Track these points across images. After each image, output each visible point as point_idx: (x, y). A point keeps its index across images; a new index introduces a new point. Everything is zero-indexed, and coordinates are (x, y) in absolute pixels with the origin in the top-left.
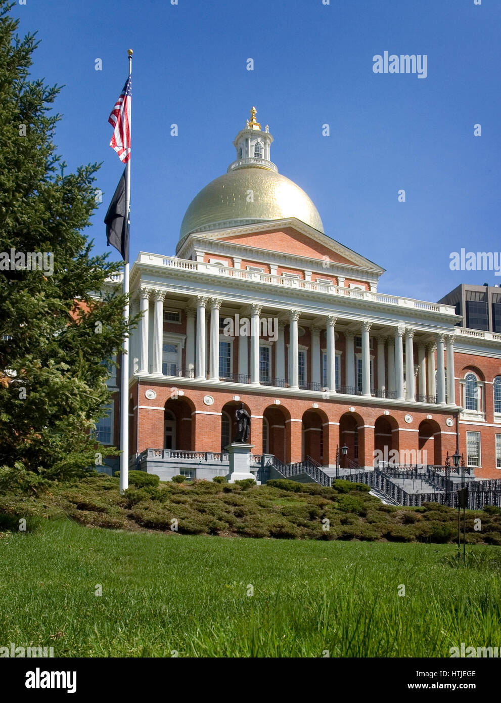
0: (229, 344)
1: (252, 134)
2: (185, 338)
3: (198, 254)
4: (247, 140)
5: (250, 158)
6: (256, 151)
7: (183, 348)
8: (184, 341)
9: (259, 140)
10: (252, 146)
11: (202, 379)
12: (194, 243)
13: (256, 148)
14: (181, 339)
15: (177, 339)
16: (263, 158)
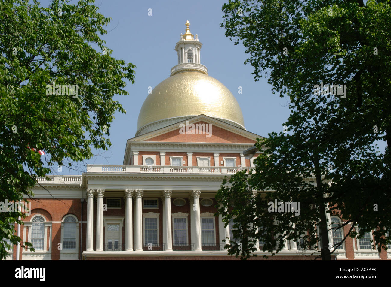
0: (156, 219)
1: (185, 43)
2: (123, 219)
3: (134, 153)
4: (182, 49)
5: (184, 64)
6: (188, 56)
7: (123, 226)
8: (123, 221)
9: (190, 48)
10: (185, 53)
11: (130, 250)
12: (131, 145)
13: (188, 54)
14: (121, 220)
15: (117, 220)
16: (194, 62)
